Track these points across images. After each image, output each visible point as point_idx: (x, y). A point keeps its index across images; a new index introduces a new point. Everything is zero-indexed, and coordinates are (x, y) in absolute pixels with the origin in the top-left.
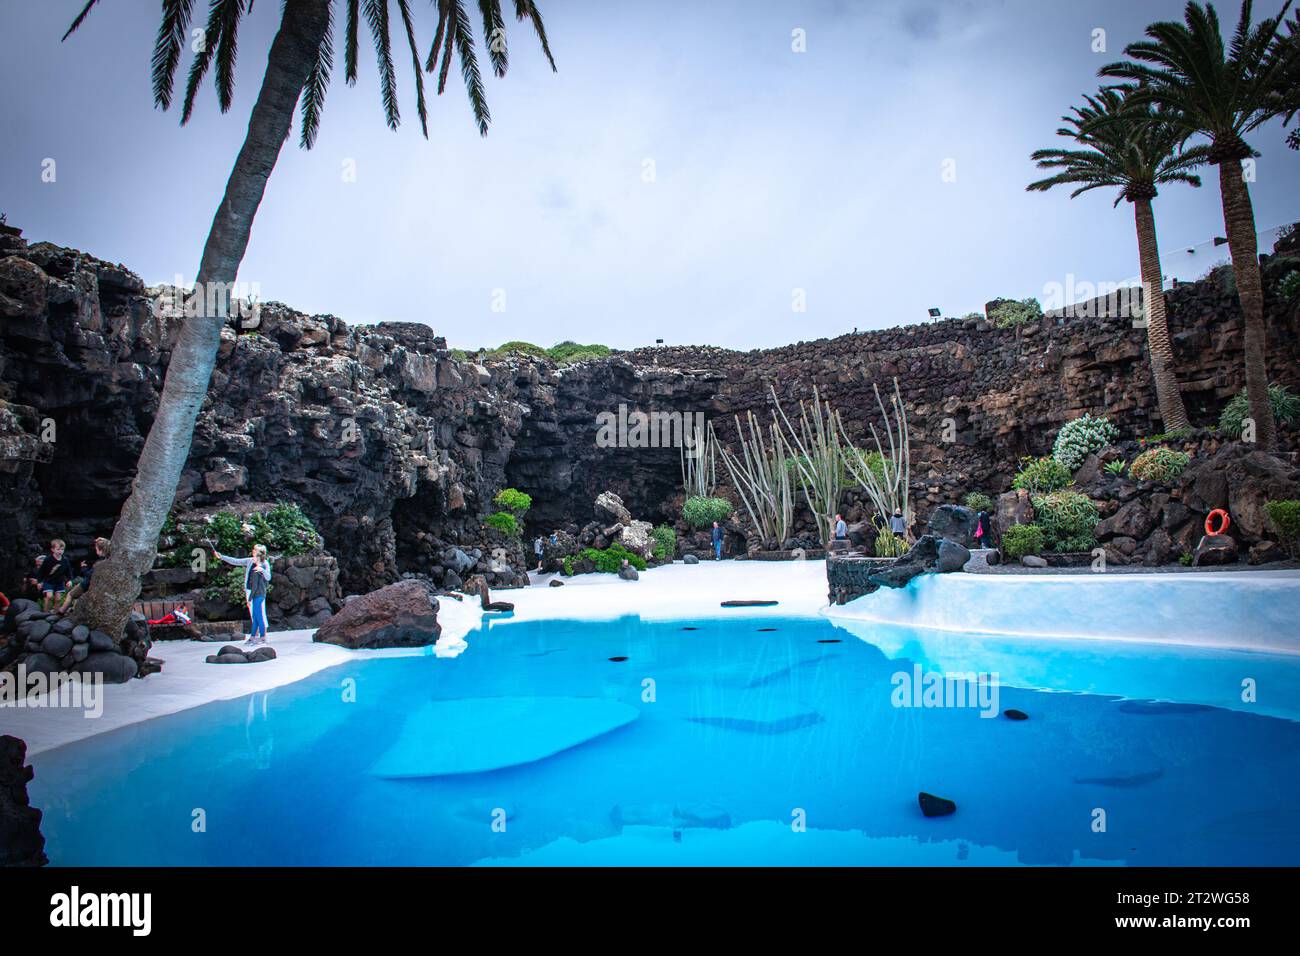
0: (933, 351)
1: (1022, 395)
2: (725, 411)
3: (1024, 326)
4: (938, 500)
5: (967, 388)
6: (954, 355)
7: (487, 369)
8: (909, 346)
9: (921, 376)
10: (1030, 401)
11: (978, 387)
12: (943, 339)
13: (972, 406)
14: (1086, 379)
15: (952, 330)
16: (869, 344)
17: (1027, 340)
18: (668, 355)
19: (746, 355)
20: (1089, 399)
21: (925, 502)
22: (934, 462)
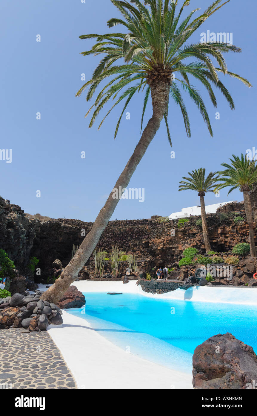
0: (140, 227)
1: (165, 240)
3: (165, 223)
5: (149, 237)
6: (146, 228)
8: (134, 225)
10: (168, 241)
11: (152, 237)
12: (142, 224)
13: (150, 242)
15: (145, 222)
16: (123, 223)
17: (167, 226)
18: (67, 221)
19: (88, 223)
20: (184, 242)
21: (141, 266)
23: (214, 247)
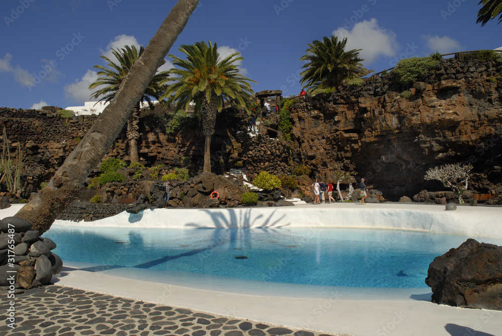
0: (24, 121)
3: (70, 119)
5: (39, 138)
6: (34, 124)
8: (13, 116)
11: (44, 139)
12: (29, 117)
15: (33, 114)
17: (72, 124)
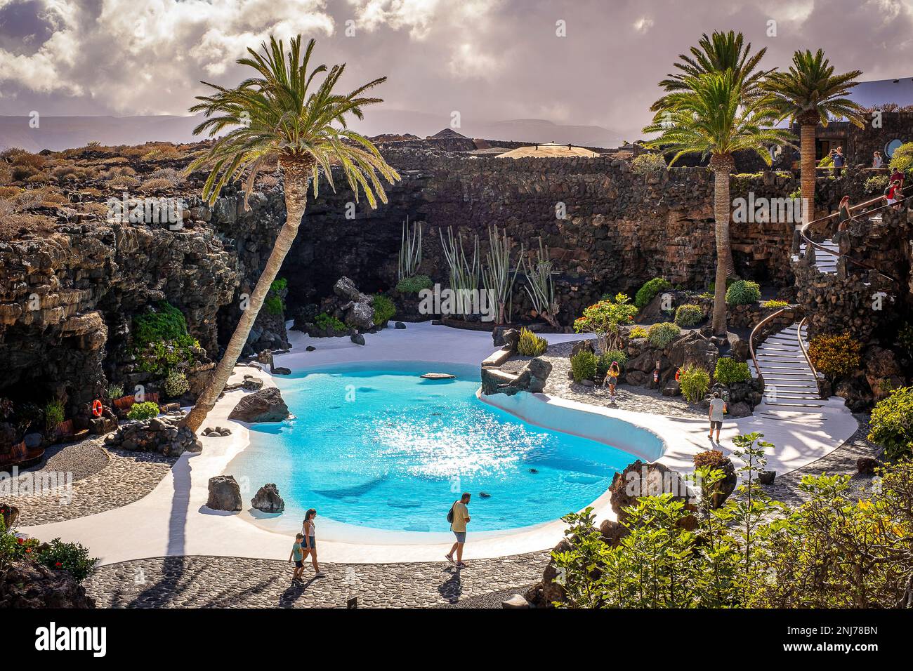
0: (589, 179)
1: (643, 227)
2: (431, 201)
3: (648, 177)
4: (576, 296)
5: (610, 211)
6: (603, 184)
7: (265, 194)
8: (572, 173)
9: (578, 196)
10: (647, 232)
11: (617, 212)
12: (597, 171)
13: (611, 225)
14: (682, 227)
15: (602, 167)
16: (542, 167)
17: (649, 187)
22: (582, 261)
23: (748, 263)
